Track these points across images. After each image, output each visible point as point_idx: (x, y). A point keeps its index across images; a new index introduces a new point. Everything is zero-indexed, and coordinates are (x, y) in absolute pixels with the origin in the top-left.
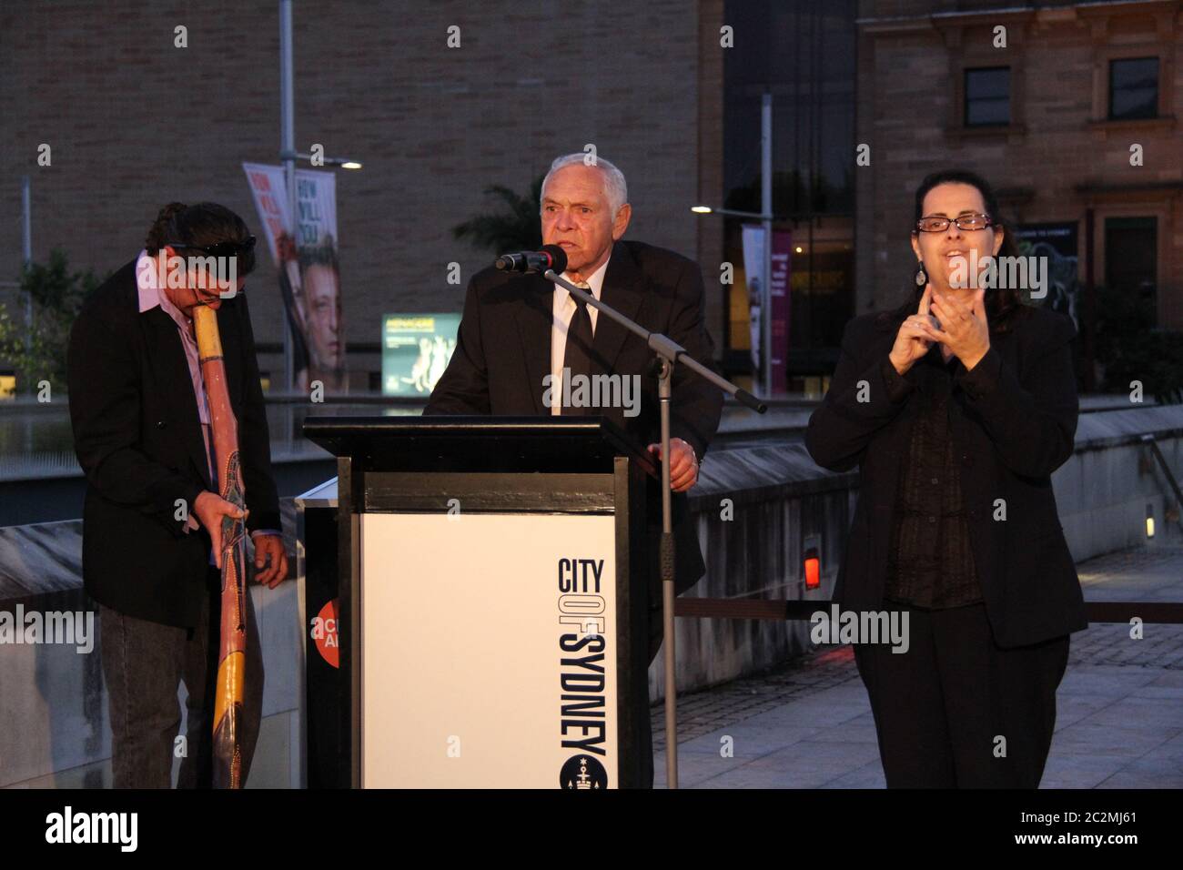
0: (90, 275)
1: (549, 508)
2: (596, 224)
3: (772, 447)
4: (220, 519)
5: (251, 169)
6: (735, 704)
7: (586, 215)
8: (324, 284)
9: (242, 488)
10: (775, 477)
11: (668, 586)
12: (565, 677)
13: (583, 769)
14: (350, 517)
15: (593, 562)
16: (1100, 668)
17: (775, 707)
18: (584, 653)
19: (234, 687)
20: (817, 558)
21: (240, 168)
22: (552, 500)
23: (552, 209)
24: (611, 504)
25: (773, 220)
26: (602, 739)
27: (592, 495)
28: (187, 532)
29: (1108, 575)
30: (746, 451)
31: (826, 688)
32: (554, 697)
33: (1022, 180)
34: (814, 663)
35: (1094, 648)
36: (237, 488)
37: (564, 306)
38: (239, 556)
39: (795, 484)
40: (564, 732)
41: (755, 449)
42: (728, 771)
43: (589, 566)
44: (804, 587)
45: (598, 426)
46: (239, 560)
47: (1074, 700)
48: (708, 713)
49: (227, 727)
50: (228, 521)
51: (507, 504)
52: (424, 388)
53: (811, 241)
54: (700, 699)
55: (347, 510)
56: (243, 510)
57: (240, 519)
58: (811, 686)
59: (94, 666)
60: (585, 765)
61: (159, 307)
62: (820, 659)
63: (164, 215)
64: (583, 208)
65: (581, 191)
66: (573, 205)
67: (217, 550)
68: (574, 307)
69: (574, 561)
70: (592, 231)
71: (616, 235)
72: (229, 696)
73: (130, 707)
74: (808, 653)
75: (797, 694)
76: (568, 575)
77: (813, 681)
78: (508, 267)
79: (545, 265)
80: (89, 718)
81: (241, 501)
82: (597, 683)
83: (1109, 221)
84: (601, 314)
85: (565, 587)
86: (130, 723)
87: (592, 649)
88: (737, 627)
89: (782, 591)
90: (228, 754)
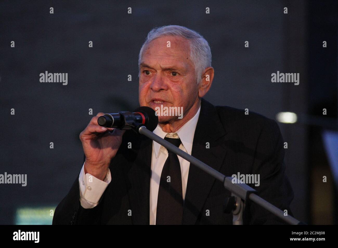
2: (184, 85)
7: (175, 78)
23: (147, 72)
64: (172, 72)
65: (171, 58)
66: (164, 70)
68: (166, 155)
70: (182, 91)
78: (108, 123)
79: (140, 122)
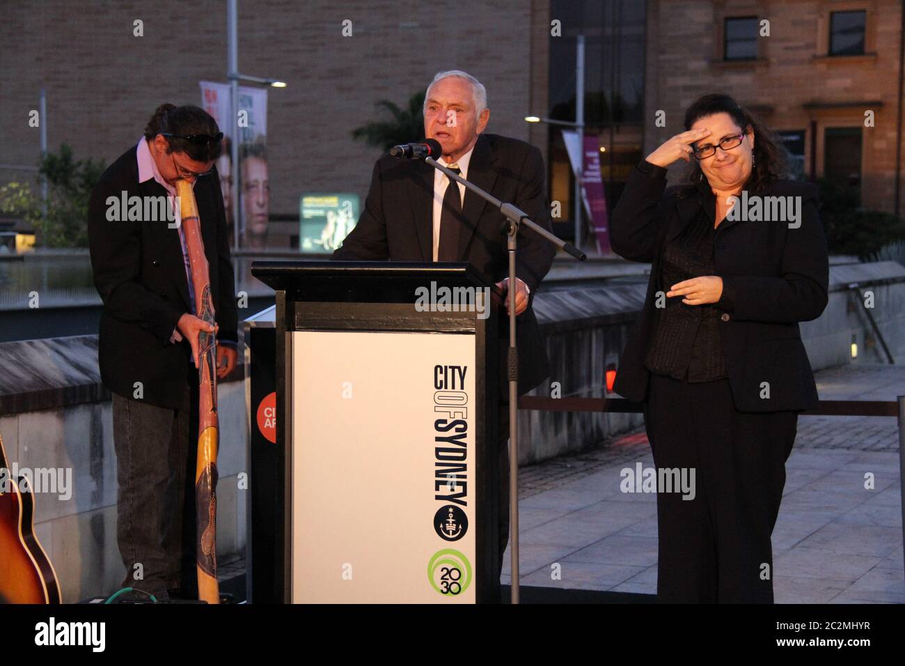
0: (89, 163)
1: (428, 329)
2: (466, 122)
3: (583, 291)
4: (197, 333)
5: (205, 85)
6: (555, 474)
8: (257, 172)
9: (213, 311)
10: (585, 312)
11: (513, 385)
12: (438, 450)
13: (451, 516)
14: (284, 334)
15: (459, 368)
16: (817, 450)
17: (583, 477)
18: (452, 433)
19: (210, 453)
20: (615, 370)
21: (198, 85)
22: (431, 323)
23: (433, 108)
24: (472, 326)
25: (585, 128)
26: (464, 494)
27: (459, 320)
28: (173, 342)
29: (824, 385)
30: (565, 293)
31: (620, 464)
32: (430, 464)
33: (764, 100)
34: (612, 446)
35: (814, 436)
36: (209, 310)
37: (441, 182)
38: (211, 359)
39: (600, 317)
40: (437, 489)
41: (571, 292)
42: (550, 521)
43: (456, 370)
44: (605, 391)
45: (464, 270)
46: (211, 362)
47: (798, 473)
48: (535, 480)
49: (206, 481)
50: (204, 334)
51: (397, 325)
52: (330, 248)
53: (612, 143)
54: (530, 471)
55: (282, 328)
56: (214, 325)
57: (212, 332)
58: (609, 462)
59: (98, 440)
60: (452, 513)
61: (153, 179)
62: (617, 443)
63: (160, 111)
65: (457, 95)
66: (450, 105)
67: (196, 355)
68: (447, 182)
69: (446, 367)
71: (479, 131)
72: (206, 458)
73: (132, 467)
74: (607, 439)
75: (600, 468)
76: (441, 377)
77: (611, 458)
78: (399, 154)
79: (426, 153)
80: (94, 477)
81: (212, 320)
82: (461, 455)
83: (827, 130)
84: (467, 190)
85: (439, 385)
86: (132, 478)
87: (457, 430)
88: (557, 419)
89: (590, 393)
90: (207, 500)
